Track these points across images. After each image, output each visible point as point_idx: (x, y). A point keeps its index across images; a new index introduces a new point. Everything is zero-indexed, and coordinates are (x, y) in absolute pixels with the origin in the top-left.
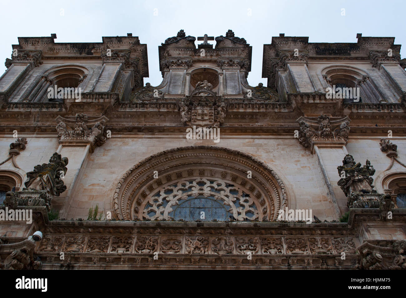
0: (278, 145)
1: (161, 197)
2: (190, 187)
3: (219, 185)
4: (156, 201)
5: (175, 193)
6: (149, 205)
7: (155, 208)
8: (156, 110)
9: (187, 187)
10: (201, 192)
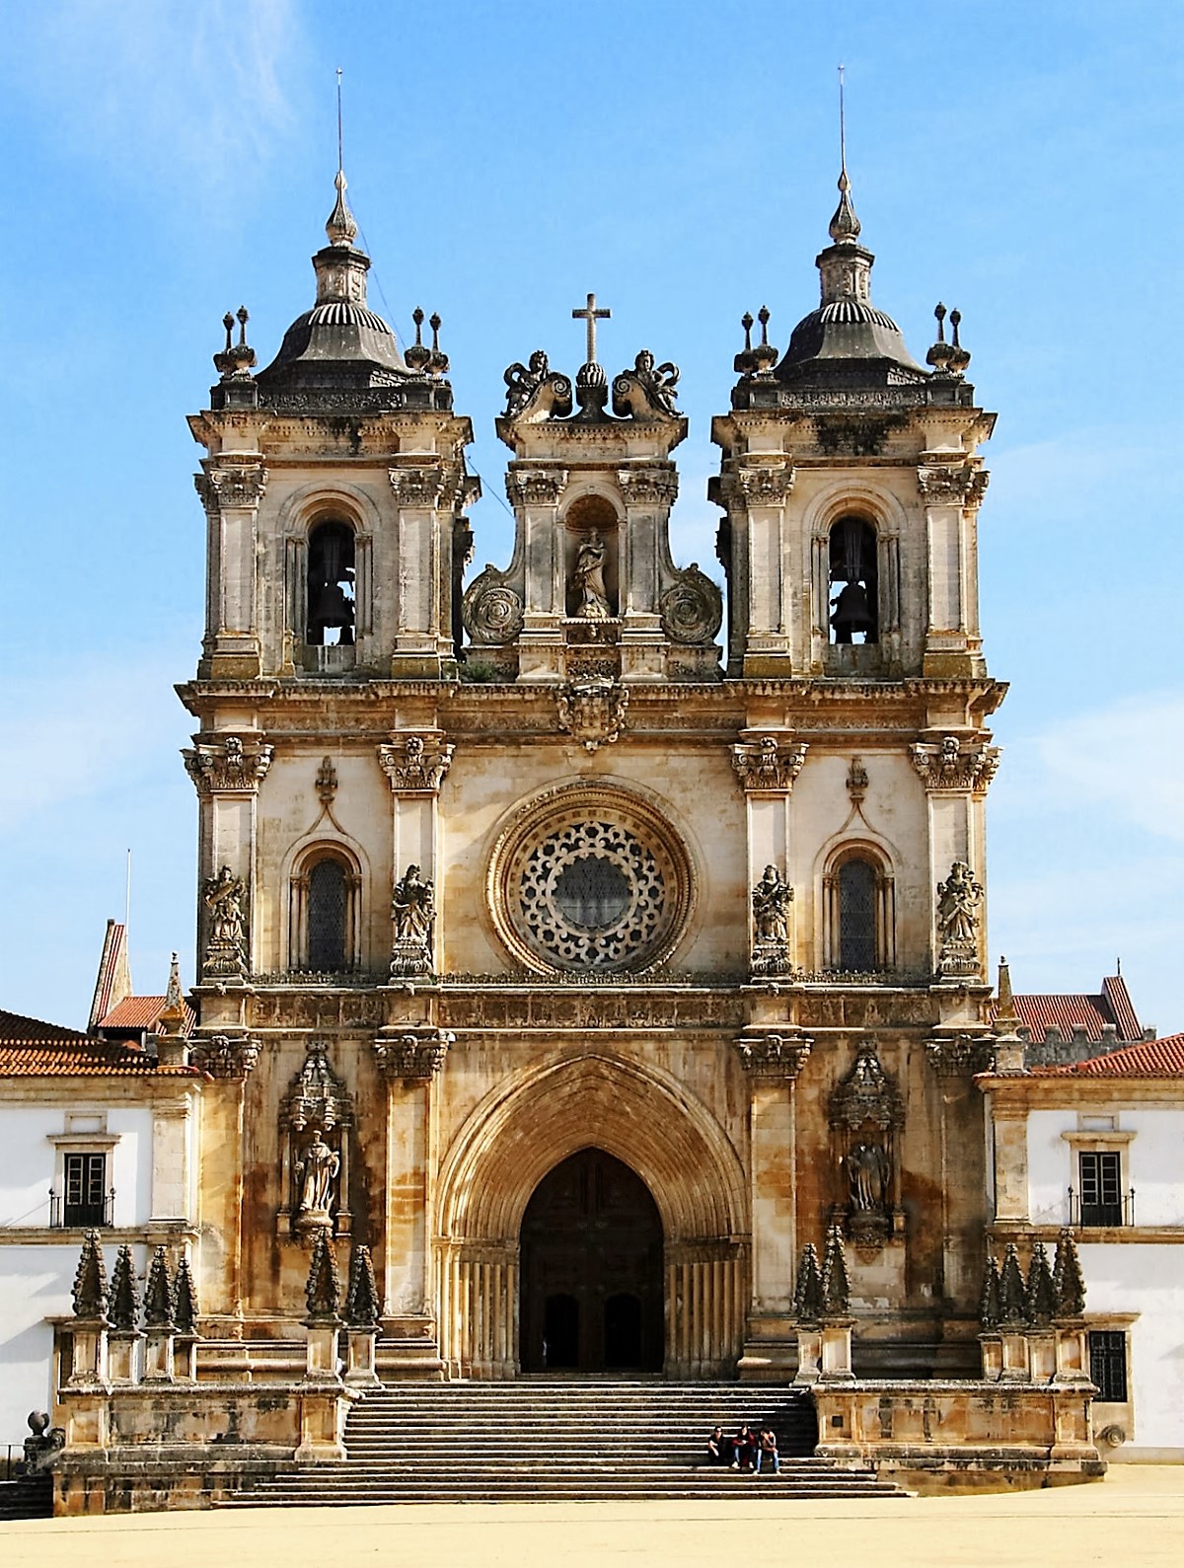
0: (701, 772)
1: (540, 862)
2: (578, 840)
3: (616, 835)
4: (534, 869)
5: (557, 853)
6: (526, 879)
7: (533, 883)
8: (518, 696)
9: (573, 841)
10: (592, 850)
